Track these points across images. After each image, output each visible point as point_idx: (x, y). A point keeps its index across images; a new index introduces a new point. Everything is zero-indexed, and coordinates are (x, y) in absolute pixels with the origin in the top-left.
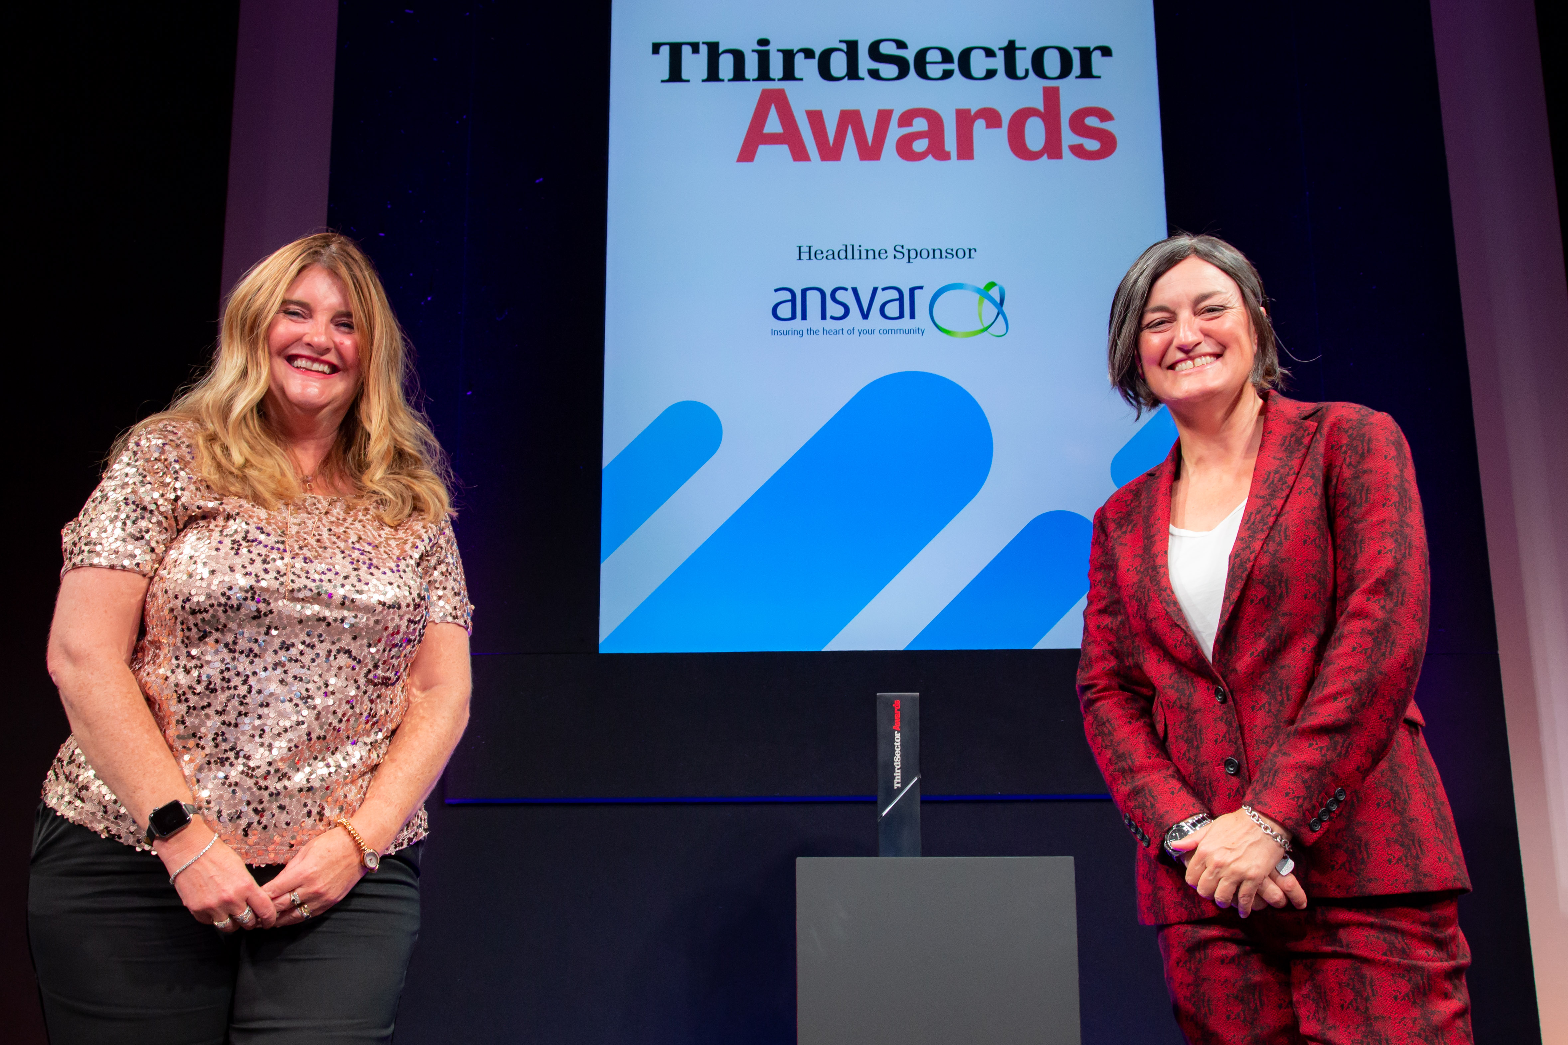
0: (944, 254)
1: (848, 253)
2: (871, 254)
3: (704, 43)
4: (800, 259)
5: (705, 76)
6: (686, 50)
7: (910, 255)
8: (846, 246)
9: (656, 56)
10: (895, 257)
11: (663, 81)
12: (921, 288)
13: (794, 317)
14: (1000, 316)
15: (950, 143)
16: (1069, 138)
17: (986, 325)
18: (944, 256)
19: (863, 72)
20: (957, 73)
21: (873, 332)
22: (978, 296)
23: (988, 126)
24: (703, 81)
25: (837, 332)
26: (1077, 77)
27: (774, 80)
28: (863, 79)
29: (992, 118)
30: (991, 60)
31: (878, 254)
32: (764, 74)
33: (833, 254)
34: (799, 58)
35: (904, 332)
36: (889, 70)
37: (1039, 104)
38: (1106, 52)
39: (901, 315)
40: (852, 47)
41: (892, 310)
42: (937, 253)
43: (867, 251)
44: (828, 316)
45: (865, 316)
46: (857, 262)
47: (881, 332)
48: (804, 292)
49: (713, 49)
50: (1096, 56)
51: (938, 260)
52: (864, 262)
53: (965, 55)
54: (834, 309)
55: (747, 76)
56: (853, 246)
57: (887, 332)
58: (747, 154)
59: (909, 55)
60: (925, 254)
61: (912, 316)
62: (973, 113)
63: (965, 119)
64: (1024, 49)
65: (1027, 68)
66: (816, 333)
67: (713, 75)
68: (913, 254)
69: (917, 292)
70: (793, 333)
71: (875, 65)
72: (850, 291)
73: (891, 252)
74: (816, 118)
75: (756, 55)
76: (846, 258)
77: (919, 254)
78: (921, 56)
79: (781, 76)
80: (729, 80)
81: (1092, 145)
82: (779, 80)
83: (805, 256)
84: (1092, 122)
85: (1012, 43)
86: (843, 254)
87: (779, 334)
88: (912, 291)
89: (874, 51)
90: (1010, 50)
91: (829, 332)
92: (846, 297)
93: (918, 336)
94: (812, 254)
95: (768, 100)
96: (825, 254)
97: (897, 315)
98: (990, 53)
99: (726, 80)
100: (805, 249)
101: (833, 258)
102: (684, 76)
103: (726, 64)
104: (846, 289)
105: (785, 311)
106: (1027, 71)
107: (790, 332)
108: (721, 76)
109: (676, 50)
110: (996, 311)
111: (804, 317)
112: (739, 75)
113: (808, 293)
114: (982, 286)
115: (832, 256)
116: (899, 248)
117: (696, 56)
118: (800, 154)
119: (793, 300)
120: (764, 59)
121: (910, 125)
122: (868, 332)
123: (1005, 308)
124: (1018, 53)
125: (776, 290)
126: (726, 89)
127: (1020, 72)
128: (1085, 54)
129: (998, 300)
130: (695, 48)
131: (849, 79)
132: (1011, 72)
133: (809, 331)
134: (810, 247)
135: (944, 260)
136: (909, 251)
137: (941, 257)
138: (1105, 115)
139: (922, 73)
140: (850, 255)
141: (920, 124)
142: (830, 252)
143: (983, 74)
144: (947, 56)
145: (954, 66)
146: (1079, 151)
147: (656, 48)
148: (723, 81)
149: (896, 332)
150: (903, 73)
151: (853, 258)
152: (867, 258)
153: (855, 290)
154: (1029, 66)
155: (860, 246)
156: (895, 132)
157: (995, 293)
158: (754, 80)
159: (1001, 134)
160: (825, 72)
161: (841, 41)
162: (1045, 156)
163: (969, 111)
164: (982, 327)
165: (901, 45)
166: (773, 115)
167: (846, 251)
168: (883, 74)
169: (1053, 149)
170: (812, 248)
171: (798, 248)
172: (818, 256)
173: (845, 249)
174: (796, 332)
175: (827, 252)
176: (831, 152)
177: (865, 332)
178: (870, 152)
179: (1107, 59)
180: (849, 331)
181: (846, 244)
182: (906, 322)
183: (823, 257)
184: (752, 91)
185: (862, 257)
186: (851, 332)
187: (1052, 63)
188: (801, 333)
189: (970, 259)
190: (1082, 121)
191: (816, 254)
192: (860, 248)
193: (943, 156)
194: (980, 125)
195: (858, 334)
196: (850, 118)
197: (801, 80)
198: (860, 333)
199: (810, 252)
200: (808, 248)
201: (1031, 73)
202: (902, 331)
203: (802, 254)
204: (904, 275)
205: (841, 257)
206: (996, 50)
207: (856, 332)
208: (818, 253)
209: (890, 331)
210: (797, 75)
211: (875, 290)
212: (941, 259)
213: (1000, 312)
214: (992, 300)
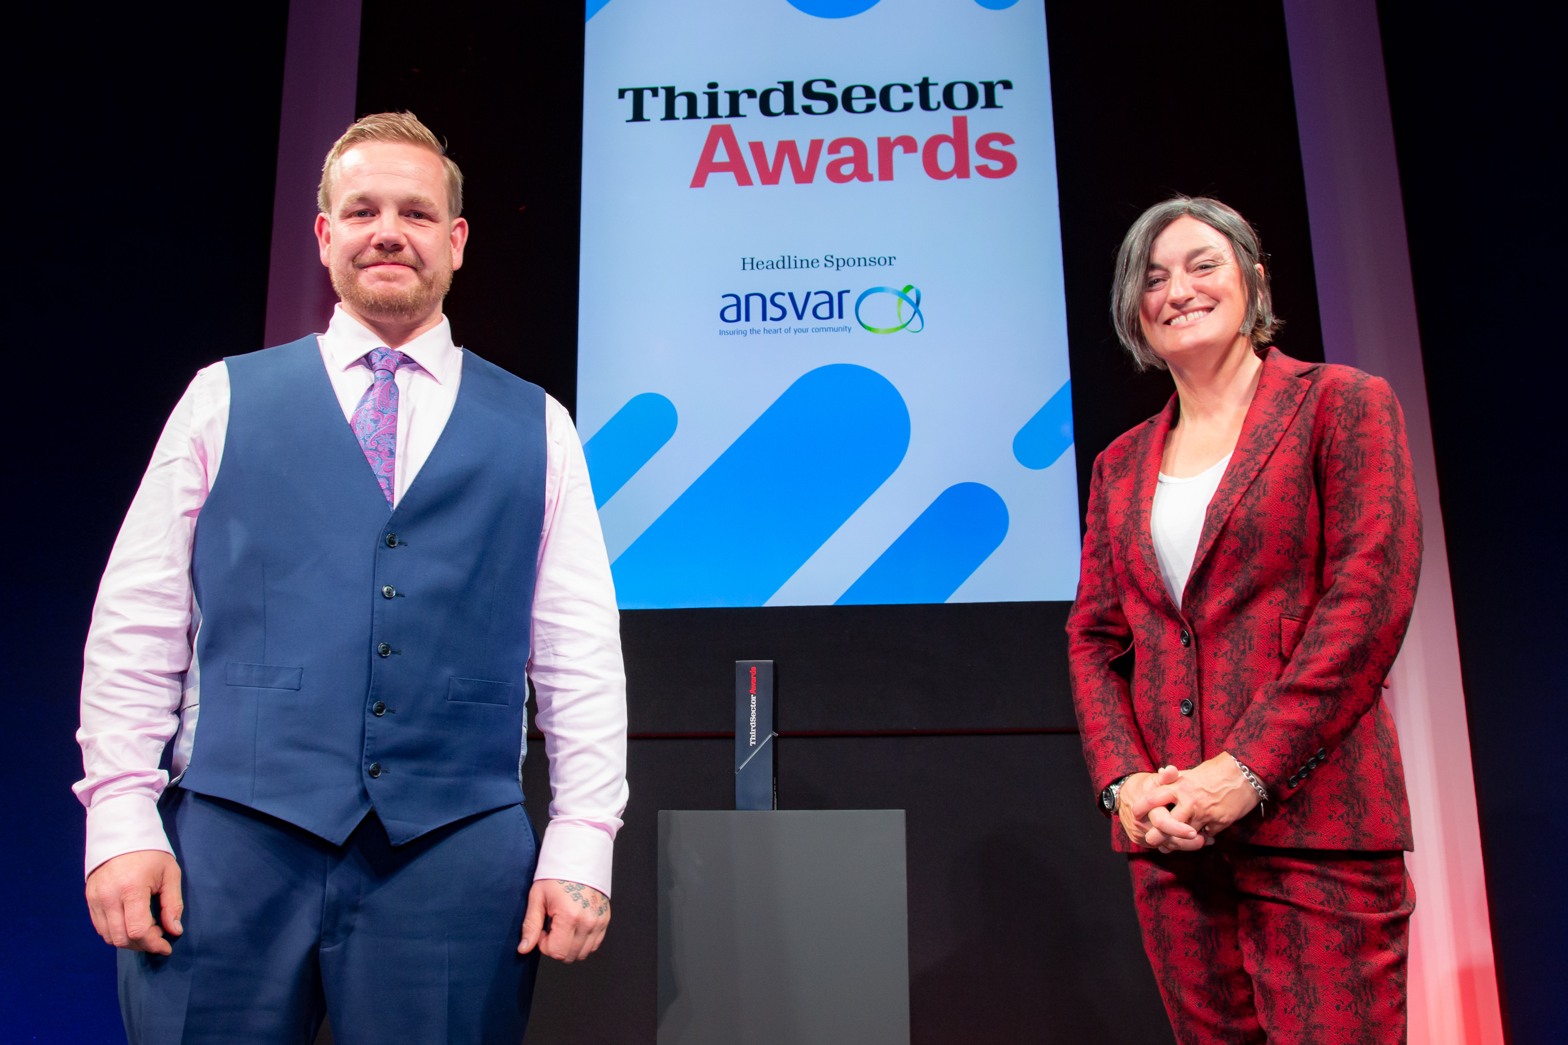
0: (868, 262)
1: (785, 263)
2: (805, 263)
3: (662, 88)
4: (744, 269)
5: (663, 116)
6: (647, 94)
7: (839, 264)
8: (784, 257)
9: (621, 100)
10: (826, 266)
11: (628, 121)
12: (848, 291)
13: (739, 319)
14: (917, 314)
15: (873, 166)
16: (975, 160)
17: (905, 322)
18: (867, 264)
19: (797, 108)
20: (879, 107)
21: (807, 330)
22: (897, 298)
23: (906, 151)
24: (662, 120)
25: (776, 331)
26: (982, 108)
27: (721, 117)
28: (797, 114)
29: (909, 144)
30: (908, 94)
31: (811, 264)
32: (713, 113)
33: (773, 264)
34: (743, 99)
35: (834, 330)
36: (820, 106)
37: (950, 132)
38: (1007, 85)
39: (831, 316)
40: (788, 87)
41: (823, 311)
42: (862, 261)
43: (802, 261)
44: (768, 317)
45: (800, 317)
46: (793, 270)
47: (814, 330)
48: (747, 297)
49: (670, 93)
50: (999, 89)
51: (862, 268)
52: (799, 270)
53: (886, 91)
54: (773, 312)
55: (699, 114)
56: (789, 257)
57: (819, 330)
58: (699, 181)
59: (838, 92)
60: (851, 262)
61: (841, 316)
62: (892, 140)
63: (885, 146)
64: (936, 84)
65: (939, 100)
66: (758, 332)
67: (670, 115)
68: (841, 263)
69: (844, 295)
71: (808, 102)
72: (787, 296)
73: (822, 262)
74: (757, 149)
75: (706, 97)
76: (784, 267)
77: (846, 262)
78: (848, 93)
79: (727, 113)
80: (684, 119)
81: (996, 165)
82: (726, 117)
83: (748, 266)
84: (995, 145)
85: (926, 80)
86: (780, 265)
87: (726, 333)
88: (840, 294)
89: (807, 90)
90: (924, 86)
91: (769, 332)
92: (784, 301)
93: (846, 333)
94: (755, 265)
95: (716, 134)
96: (765, 264)
97: (828, 315)
98: (906, 89)
99: (681, 119)
100: (748, 261)
101: (773, 268)
102: (645, 116)
103: (681, 106)
104: (783, 294)
105: (731, 314)
106: (939, 104)
107: (736, 332)
108: (677, 115)
109: (638, 94)
110: (912, 310)
111: (747, 319)
112: (692, 114)
113: (751, 298)
114: (901, 289)
115: (771, 266)
116: (828, 258)
117: (655, 98)
118: (744, 179)
119: (738, 305)
120: (713, 99)
121: (838, 152)
122: (802, 330)
123: (921, 307)
124: (931, 88)
125: (724, 297)
126: (682, 126)
127: (933, 105)
128: (989, 87)
129: (915, 301)
130: (655, 92)
131: (786, 114)
132: (925, 104)
133: (752, 331)
134: (752, 259)
135: (868, 267)
136: (838, 260)
137: (865, 265)
138: (1006, 140)
139: (848, 108)
140: (787, 265)
141: (847, 151)
142: (770, 263)
143: (901, 107)
144: (870, 93)
145: (876, 101)
146: (984, 171)
147: (622, 93)
148: (678, 119)
149: (826, 330)
150: (832, 108)
151: (790, 267)
152: (802, 267)
153: (791, 295)
154: (941, 99)
155: (795, 257)
156: (825, 159)
157: (912, 295)
158: (705, 118)
159: (917, 158)
160: (765, 109)
161: (779, 83)
162: (955, 176)
163: (888, 139)
164: (900, 325)
165: (830, 84)
166: (721, 145)
167: (783, 261)
168: (814, 109)
169: (961, 169)
170: (754, 260)
171: (742, 260)
172: (759, 266)
173: (782, 260)
174: (740, 332)
175: (767, 262)
176: (770, 177)
177: (800, 331)
178: (804, 176)
179: (1008, 91)
180: (786, 331)
181: (783, 255)
182: (835, 321)
183: (764, 267)
184: (703, 127)
185: (797, 266)
186: (788, 331)
187: (961, 96)
188: (745, 333)
189: (891, 266)
190: (987, 145)
191: (757, 264)
192: (795, 259)
193: (866, 177)
194: (898, 150)
195: (794, 332)
196: (787, 148)
197: (745, 116)
198: (796, 332)
199: (752, 263)
200: (751, 260)
201: (943, 105)
202: (831, 329)
203: (745, 265)
204: (833, 281)
205: (779, 267)
206: (912, 86)
207: (792, 331)
208: (759, 263)
209: (821, 330)
210: (741, 112)
211: (808, 294)
212: (865, 267)
213: (917, 311)
214: (909, 301)
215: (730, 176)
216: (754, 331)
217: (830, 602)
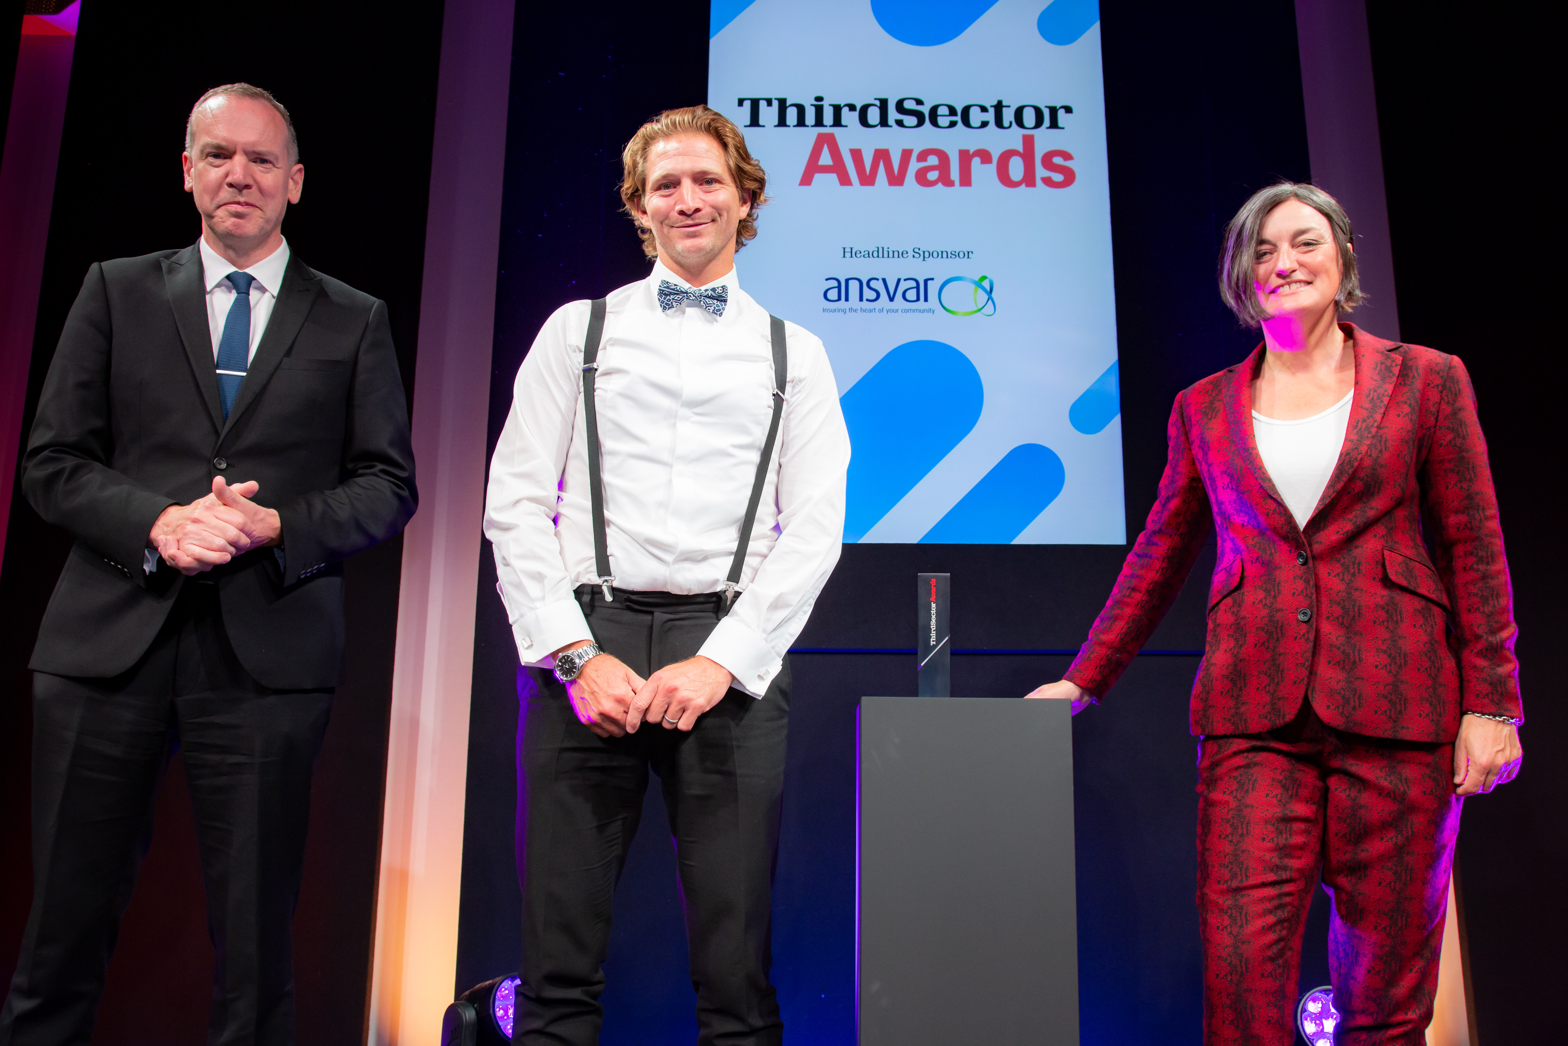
0: (949, 255)
1: (879, 253)
2: (896, 254)
3: (775, 99)
4: (844, 257)
5: (776, 123)
6: (763, 104)
7: (926, 255)
8: (878, 248)
9: (741, 108)
10: (914, 257)
11: (745, 126)
12: (932, 279)
13: (839, 299)
14: (990, 301)
15: (955, 174)
16: (1041, 172)
17: (979, 307)
19: (891, 121)
20: (960, 123)
21: (897, 311)
22: (973, 286)
23: (983, 162)
24: (775, 126)
25: (871, 311)
26: (1047, 128)
27: (826, 126)
28: (891, 126)
29: (985, 156)
30: (985, 114)
31: (902, 254)
32: (819, 122)
33: (869, 254)
34: (845, 111)
35: (920, 311)
36: (911, 121)
37: (1019, 147)
38: (1068, 110)
39: (918, 299)
40: (884, 104)
41: (911, 295)
42: (945, 255)
43: (893, 252)
44: (864, 299)
45: (892, 299)
46: (886, 260)
47: (904, 310)
48: (847, 281)
49: (782, 103)
50: (1061, 113)
51: (945, 259)
52: (891, 259)
53: (966, 110)
54: (869, 294)
55: (807, 123)
56: (883, 248)
57: (907, 311)
58: (806, 180)
59: (925, 110)
60: (935, 255)
61: (926, 300)
62: (971, 152)
63: (965, 157)
64: (1009, 107)
65: (1011, 120)
66: (856, 311)
67: (782, 122)
68: (927, 255)
69: (929, 282)
70: (839, 311)
71: (900, 117)
72: (881, 281)
73: (911, 253)
74: (857, 155)
75: (813, 109)
76: (878, 257)
77: (931, 254)
78: (934, 110)
79: (831, 123)
80: (794, 126)
81: (1058, 177)
82: (830, 126)
83: (848, 255)
84: (1058, 160)
85: (1000, 102)
86: (875, 254)
87: (828, 311)
88: (926, 281)
89: (900, 107)
90: (999, 107)
91: (865, 311)
92: (878, 285)
93: (930, 314)
94: (853, 254)
95: (822, 140)
96: (863, 254)
97: (915, 299)
98: (984, 109)
99: (792, 126)
100: (848, 250)
101: (869, 256)
102: (761, 123)
103: (792, 115)
104: (877, 279)
105: (833, 294)
106: (1011, 123)
107: (837, 310)
108: (788, 123)
109: (755, 103)
110: (986, 297)
111: (847, 299)
112: (801, 122)
113: (850, 282)
114: (977, 279)
115: (867, 255)
116: (916, 250)
117: (769, 108)
118: (845, 180)
119: (839, 287)
120: (819, 110)
122: (893, 311)
123: (993, 295)
124: (1004, 110)
125: (827, 280)
126: (792, 132)
127: (1006, 124)
128: (1053, 111)
129: (988, 289)
130: (769, 102)
131: (882, 126)
132: (999, 123)
133: (851, 310)
134: (852, 249)
135: (949, 259)
136: (924, 252)
137: (947, 257)
138: (1067, 156)
139: (934, 123)
140: (881, 255)
141: (933, 160)
142: (867, 252)
143: (979, 124)
144: (952, 111)
145: (958, 118)
146: (1048, 182)
147: (741, 102)
148: (789, 126)
149: (914, 311)
150: (921, 123)
151: (883, 257)
152: (893, 257)
153: (884, 280)
154: (1013, 119)
155: (888, 248)
156: (914, 166)
157: (986, 284)
158: (812, 126)
159: (992, 169)
160: (864, 121)
161: (875, 99)
162: (1024, 185)
163: (968, 151)
164: (976, 309)
165: (919, 102)
166: (826, 150)
167: (878, 252)
168: (905, 123)
169: (1029, 180)
170: (853, 249)
171: (843, 249)
172: (857, 255)
173: (877, 250)
174: (841, 310)
175: (864, 252)
176: (868, 180)
177: (891, 311)
178: (896, 180)
179: (1069, 115)
180: (880, 311)
181: (878, 246)
182: (921, 304)
183: (861, 256)
184: (810, 134)
185: (890, 256)
186: (881, 310)
187: (1029, 117)
188: (845, 311)
189: (968, 259)
190: (1051, 160)
191: (856, 253)
192: (888, 250)
193: (949, 183)
194: (976, 161)
195: (886, 312)
196: (882, 155)
197: (846, 126)
198: (888, 312)
199: (851, 252)
200: (850, 249)
201: (1014, 124)
202: (918, 311)
203: (846, 254)
204: (920, 270)
205: (874, 256)
206: (988, 107)
207: (885, 311)
208: (857, 252)
209: (910, 311)
210: (843, 123)
211: (899, 280)
212: (947, 259)
213: (990, 298)
214: (984, 289)
215: (833, 177)
216: (853, 310)
217: (915, 540)
